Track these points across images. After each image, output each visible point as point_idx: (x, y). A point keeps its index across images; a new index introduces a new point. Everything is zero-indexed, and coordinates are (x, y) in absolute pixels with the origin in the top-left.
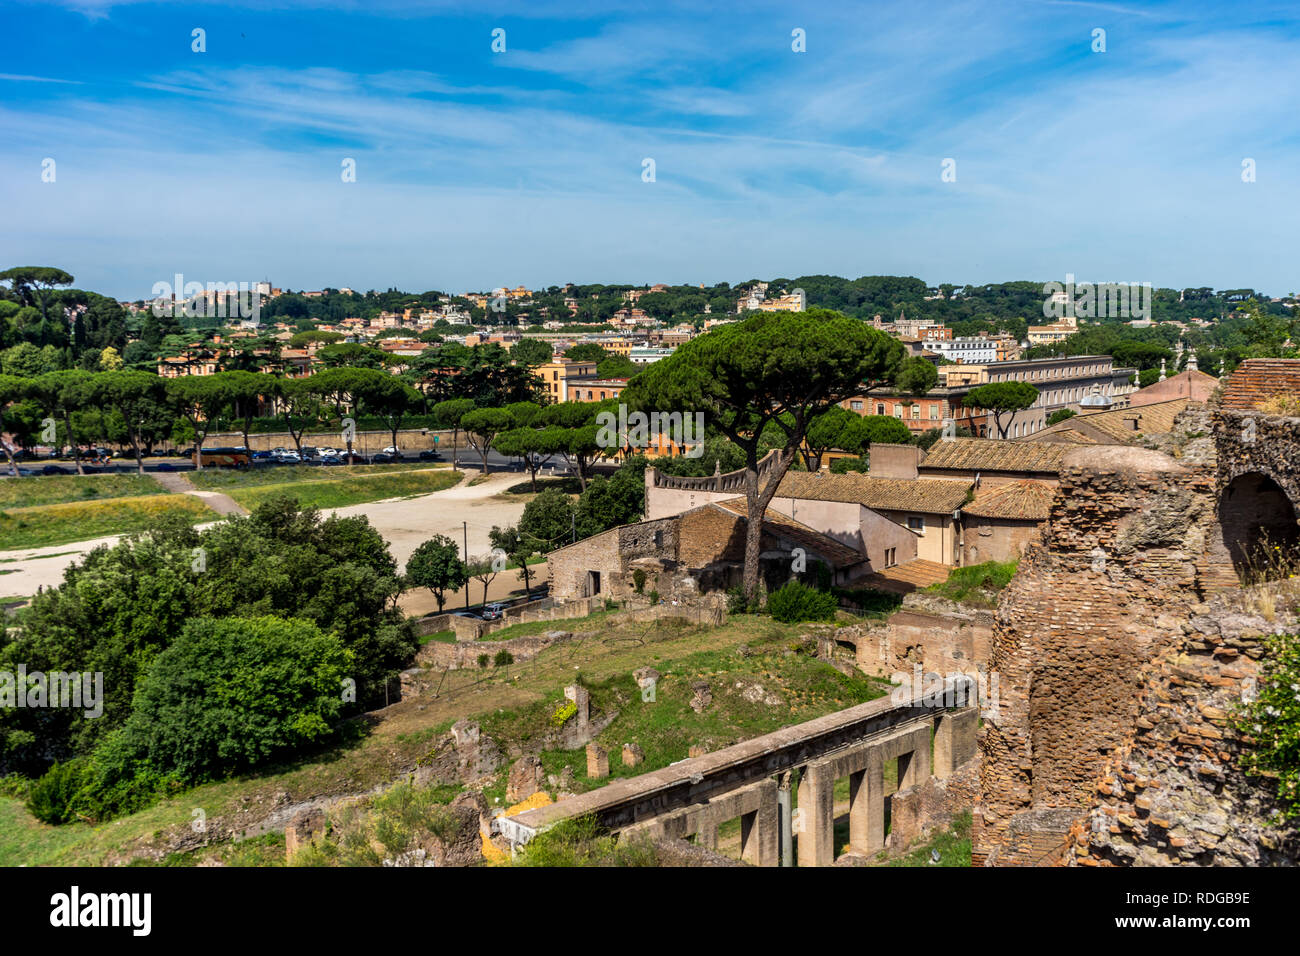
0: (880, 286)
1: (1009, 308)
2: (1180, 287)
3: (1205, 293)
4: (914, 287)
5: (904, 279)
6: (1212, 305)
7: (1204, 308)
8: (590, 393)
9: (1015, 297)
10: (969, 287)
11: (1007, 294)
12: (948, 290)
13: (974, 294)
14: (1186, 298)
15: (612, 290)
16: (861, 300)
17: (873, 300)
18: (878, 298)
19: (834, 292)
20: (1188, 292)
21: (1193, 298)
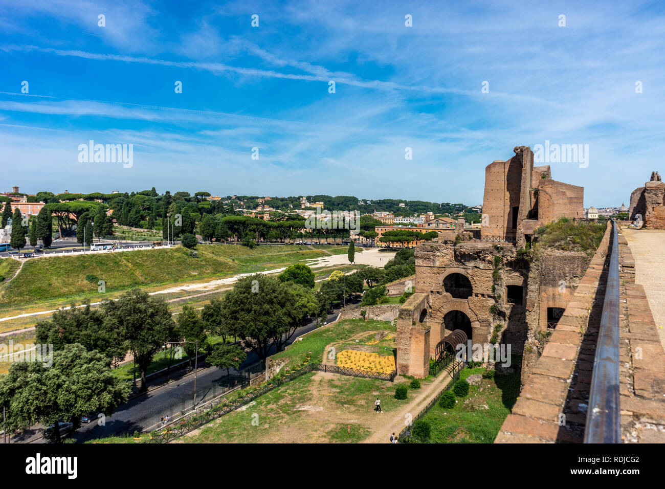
0: (344, 199)
1: (386, 208)
2: (440, 203)
3: (448, 204)
4: (354, 200)
5: (351, 197)
6: (451, 209)
7: (448, 209)
8: (382, 230)
9: (388, 204)
10: (372, 201)
11: (385, 203)
12: (365, 201)
13: (374, 203)
14: (442, 206)
15: (252, 198)
16: (339, 204)
17: (342, 204)
18: (344, 204)
19: (329, 201)
20: (443, 204)
21: (444, 206)
